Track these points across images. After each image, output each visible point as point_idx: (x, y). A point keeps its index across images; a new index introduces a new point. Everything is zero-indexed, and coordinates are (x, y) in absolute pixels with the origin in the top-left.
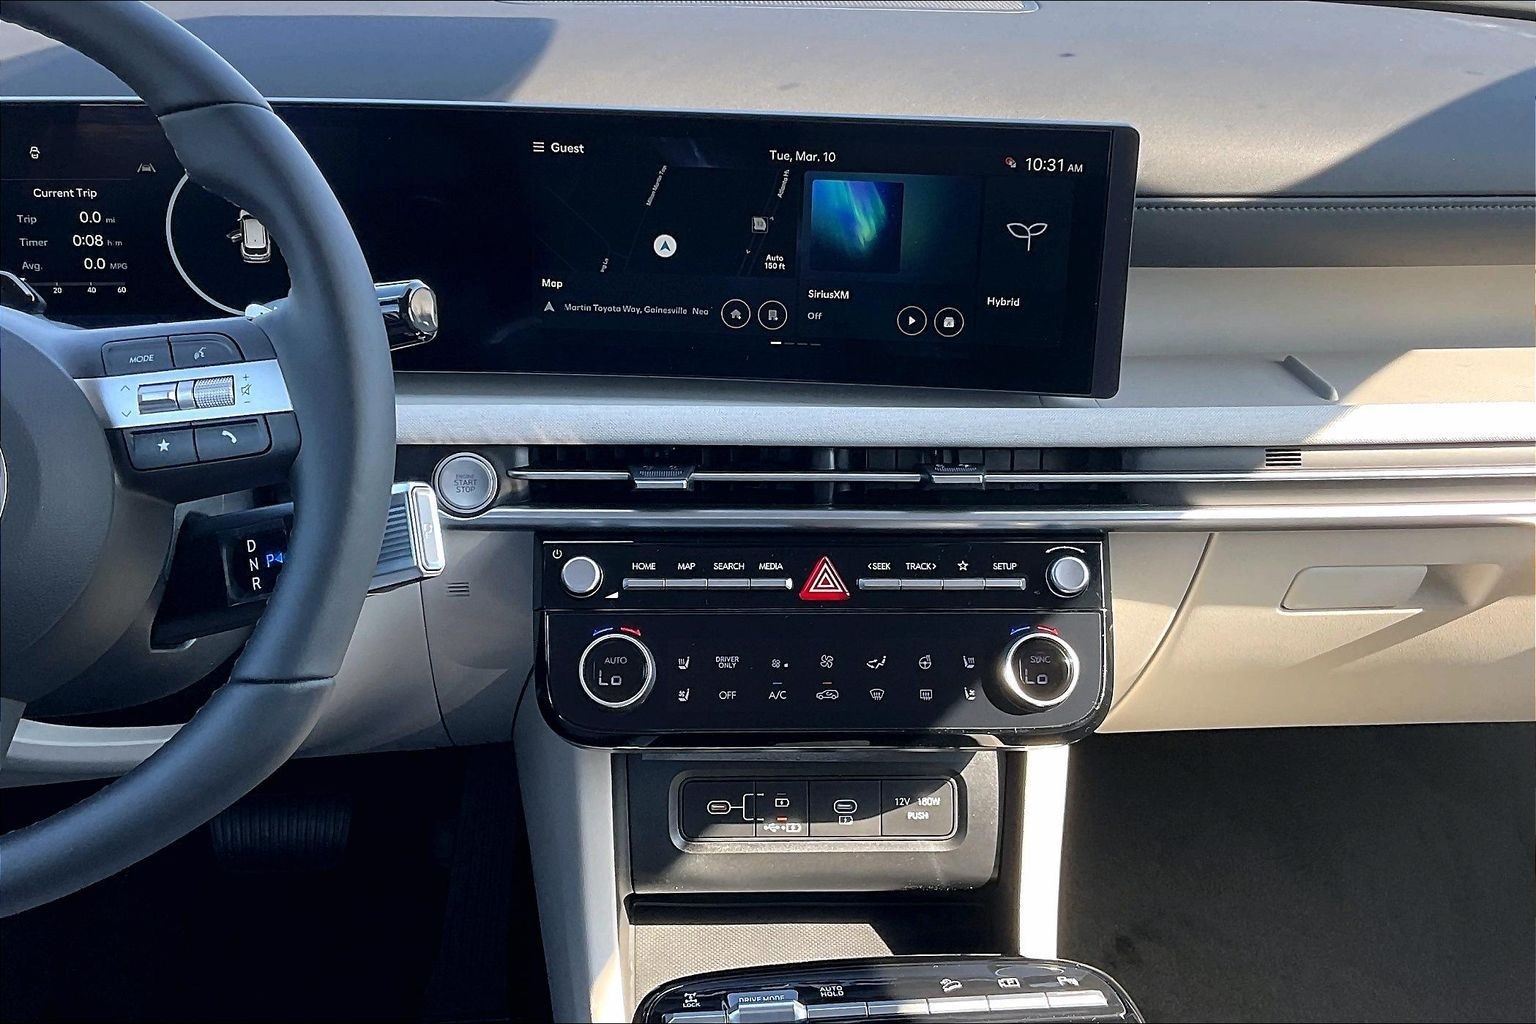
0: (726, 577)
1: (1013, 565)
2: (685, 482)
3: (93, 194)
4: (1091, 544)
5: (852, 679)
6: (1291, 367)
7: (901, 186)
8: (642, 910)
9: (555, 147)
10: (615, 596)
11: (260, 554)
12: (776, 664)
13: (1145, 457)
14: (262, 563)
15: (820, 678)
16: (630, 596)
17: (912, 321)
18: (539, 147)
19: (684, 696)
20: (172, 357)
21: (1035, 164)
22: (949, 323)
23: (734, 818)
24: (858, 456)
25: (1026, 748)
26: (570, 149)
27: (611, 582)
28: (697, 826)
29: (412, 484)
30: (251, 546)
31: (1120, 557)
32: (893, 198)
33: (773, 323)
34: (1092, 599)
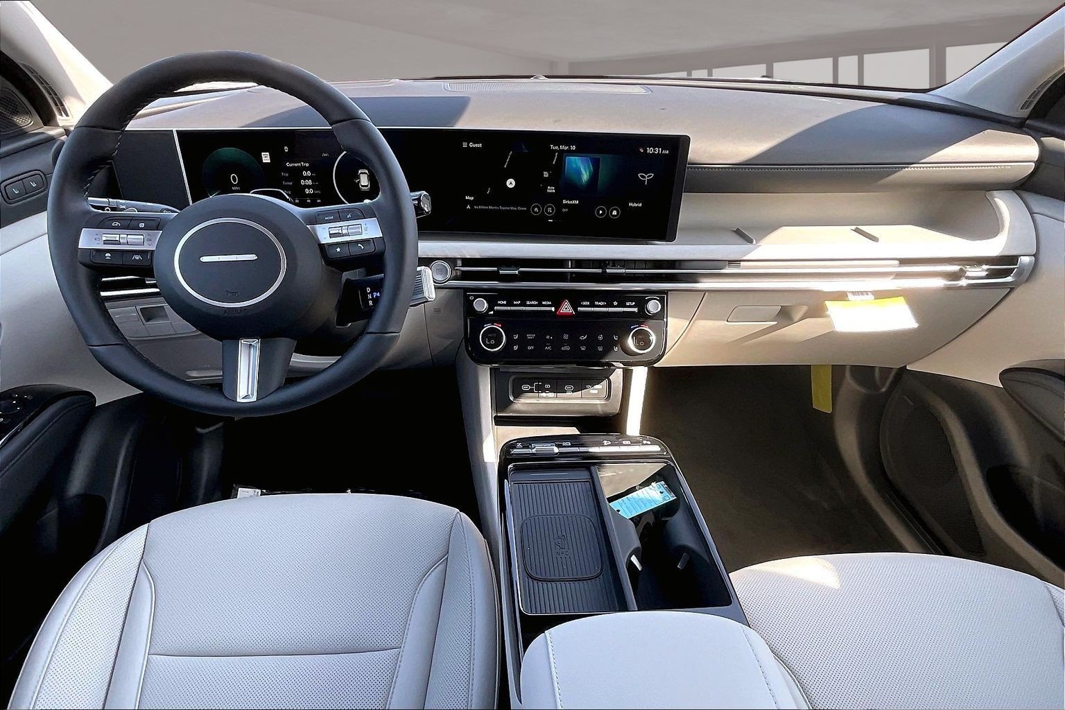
0: (531, 307)
1: (634, 303)
2: (517, 272)
3: (307, 165)
4: (662, 296)
5: (574, 342)
6: (738, 232)
7: (599, 159)
8: (499, 421)
9: (471, 145)
10: (492, 313)
11: (371, 293)
12: (548, 337)
13: (683, 263)
14: (372, 296)
15: (564, 342)
16: (497, 312)
17: (601, 212)
18: (465, 145)
19: (516, 348)
20: (340, 217)
21: (650, 150)
22: (615, 213)
23: (532, 391)
24: (579, 263)
25: (633, 368)
26: (476, 145)
27: (490, 308)
28: (518, 394)
29: (423, 267)
30: (369, 290)
31: (672, 301)
32: (596, 163)
33: (549, 213)
34: (661, 315)
